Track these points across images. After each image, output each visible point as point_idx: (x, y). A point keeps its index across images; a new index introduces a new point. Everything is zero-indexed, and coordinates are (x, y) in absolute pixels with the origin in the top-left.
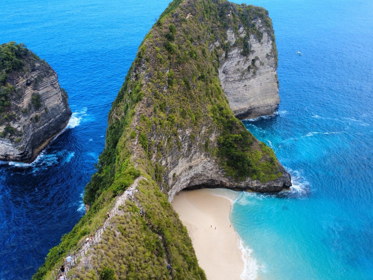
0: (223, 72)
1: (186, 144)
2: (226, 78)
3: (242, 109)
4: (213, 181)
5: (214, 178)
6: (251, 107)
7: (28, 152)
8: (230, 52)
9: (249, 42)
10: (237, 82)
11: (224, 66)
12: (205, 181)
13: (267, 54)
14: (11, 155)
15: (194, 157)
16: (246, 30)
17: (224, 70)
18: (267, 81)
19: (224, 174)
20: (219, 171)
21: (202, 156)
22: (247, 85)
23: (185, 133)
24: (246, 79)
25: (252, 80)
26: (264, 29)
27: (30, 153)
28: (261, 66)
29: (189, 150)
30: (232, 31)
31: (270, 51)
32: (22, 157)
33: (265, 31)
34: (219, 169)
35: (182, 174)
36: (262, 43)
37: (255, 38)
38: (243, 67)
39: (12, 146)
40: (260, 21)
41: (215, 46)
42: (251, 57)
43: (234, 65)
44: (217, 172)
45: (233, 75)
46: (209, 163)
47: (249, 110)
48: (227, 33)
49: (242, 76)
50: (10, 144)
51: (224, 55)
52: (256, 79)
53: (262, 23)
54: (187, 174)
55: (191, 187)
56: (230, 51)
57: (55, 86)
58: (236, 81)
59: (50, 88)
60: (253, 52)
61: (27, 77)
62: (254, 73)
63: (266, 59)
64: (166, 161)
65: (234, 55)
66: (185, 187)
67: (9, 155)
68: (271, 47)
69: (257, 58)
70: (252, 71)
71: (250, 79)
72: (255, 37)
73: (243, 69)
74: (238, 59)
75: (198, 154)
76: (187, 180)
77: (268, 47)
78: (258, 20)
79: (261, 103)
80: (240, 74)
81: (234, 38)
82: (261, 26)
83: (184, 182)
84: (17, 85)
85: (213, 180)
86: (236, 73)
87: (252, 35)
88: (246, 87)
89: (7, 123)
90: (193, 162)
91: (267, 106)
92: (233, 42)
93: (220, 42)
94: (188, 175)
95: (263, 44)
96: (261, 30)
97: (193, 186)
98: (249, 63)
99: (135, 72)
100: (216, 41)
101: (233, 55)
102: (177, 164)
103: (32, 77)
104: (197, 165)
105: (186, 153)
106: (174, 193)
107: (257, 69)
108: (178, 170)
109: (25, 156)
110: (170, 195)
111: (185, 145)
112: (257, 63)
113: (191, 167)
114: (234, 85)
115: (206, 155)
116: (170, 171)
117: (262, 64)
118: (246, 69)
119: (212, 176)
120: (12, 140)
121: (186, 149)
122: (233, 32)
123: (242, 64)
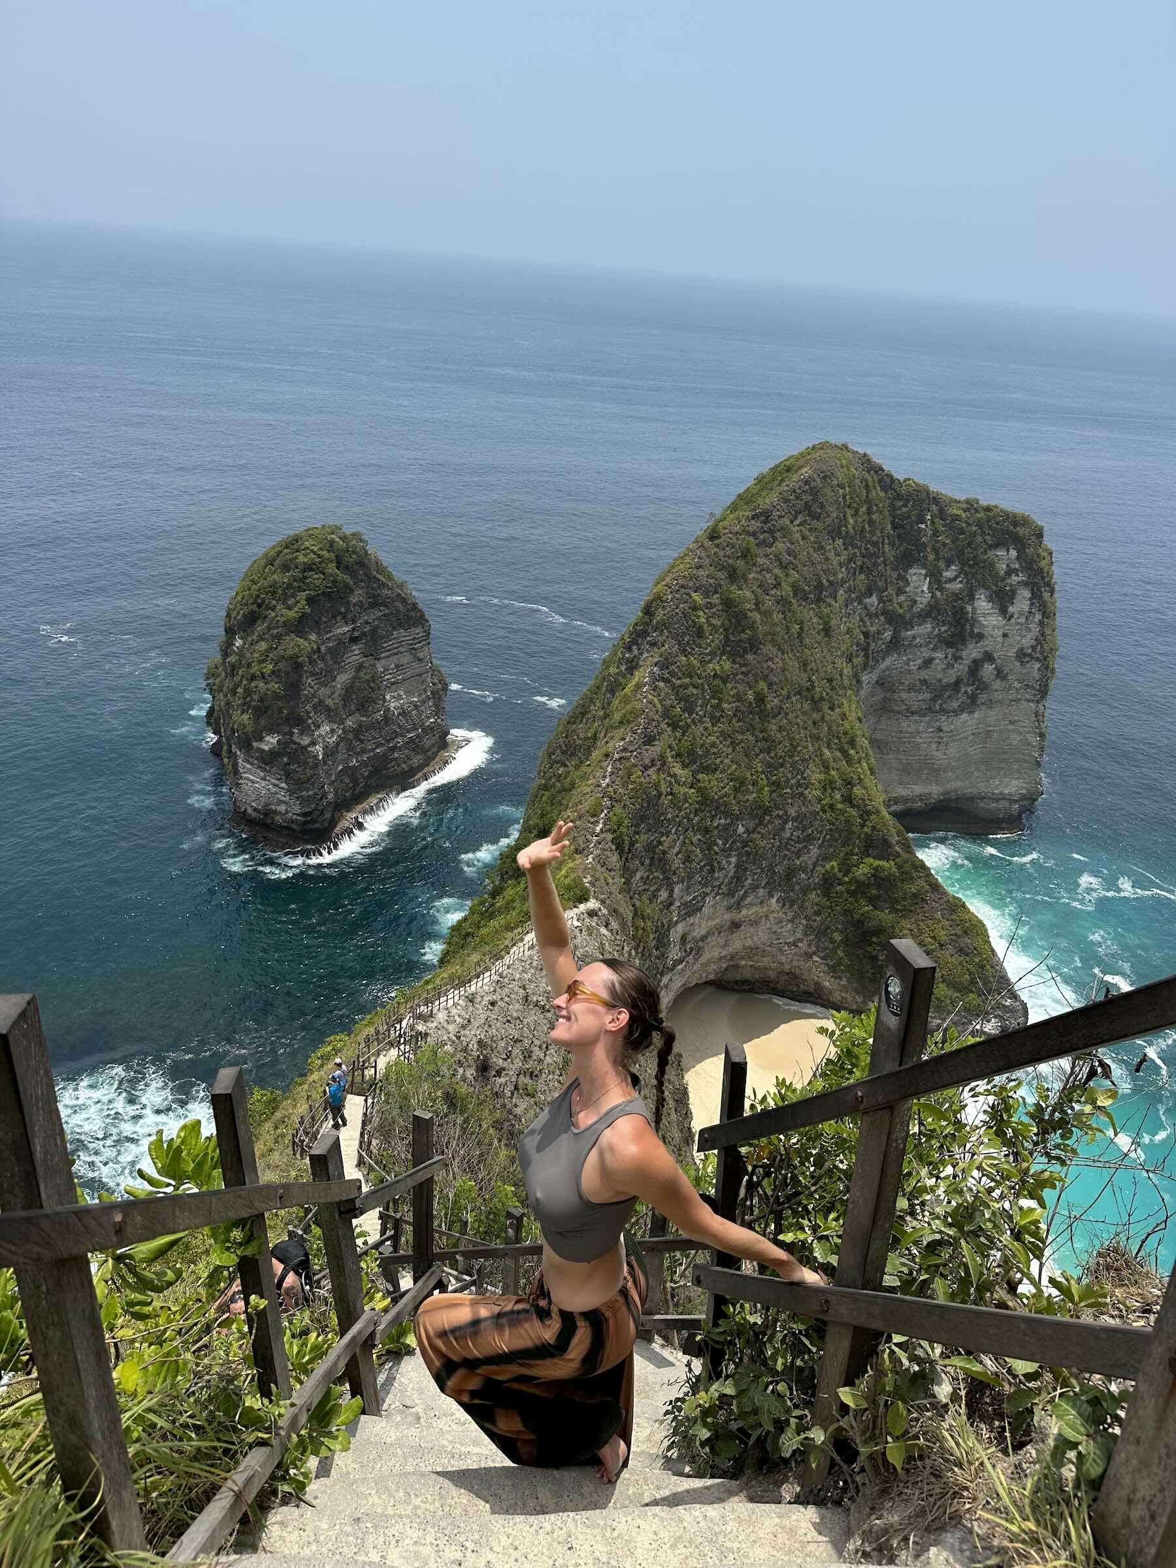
0: (877, 682)
1: (733, 860)
2: (885, 699)
3: (920, 798)
4: (793, 976)
5: (797, 972)
6: (948, 793)
7: (322, 813)
8: (907, 630)
9: (969, 608)
10: (916, 717)
11: (883, 666)
12: (772, 975)
13: (1022, 649)
14: (280, 813)
15: (748, 900)
16: (966, 574)
17: (880, 678)
18: (1011, 727)
19: (826, 965)
20: (814, 953)
21: (774, 901)
22: (945, 728)
23: (735, 831)
24: (943, 711)
25: (965, 716)
26: (1022, 577)
27: (328, 815)
28: (998, 682)
29: (738, 879)
30: (924, 572)
31: (1033, 642)
32: (305, 823)
33: (1025, 584)
34: (817, 947)
35: (709, 939)
36: (1012, 616)
37: (990, 599)
38: (939, 676)
39: (288, 791)
40: (1013, 553)
41: (866, 607)
42: (972, 652)
43: (913, 666)
44: (808, 956)
45: (904, 695)
46: (789, 926)
47: (940, 801)
48: (909, 577)
49: (934, 700)
50: (283, 785)
51: (888, 635)
52: (977, 715)
53: (1018, 558)
54: (721, 941)
55: (728, 982)
56: (909, 625)
57: (421, 655)
58: (913, 713)
59: (406, 659)
60: (980, 636)
61: (354, 622)
62: (973, 698)
63: (1018, 664)
64: (671, 895)
65: (918, 640)
66: (712, 977)
67: (275, 812)
68: (1035, 629)
69: (988, 657)
70: (966, 692)
71: (957, 712)
72: (991, 596)
73: (940, 680)
74: (926, 653)
75: (761, 892)
76: (720, 959)
77: (1029, 630)
78: (1008, 551)
79: (982, 788)
80: (928, 696)
81: (925, 588)
82: (1017, 566)
83: (708, 963)
84: (329, 635)
85: (794, 974)
86: (915, 691)
87: (982, 591)
88: (942, 734)
89: (287, 729)
90: (744, 912)
91: (998, 800)
92: (924, 600)
93: (880, 600)
94: (726, 945)
95: (1013, 620)
96: (1014, 577)
97: (736, 982)
98: (962, 668)
99: (629, 649)
100: (871, 595)
101: (914, 637)
102: (700, 909)
103: (367, 623)
104: (755, 923)
105: (731, 882)
106: (677, 984)
107: (984, 687)
108: (700, 925)
109: (313, 821)
110: (666, 987)
111: (729, 863)
112: (988, 669)
113: (735, 926)
114: (905, 724)
115: (783, 901)
116: (677, 922)
117: (1000, 674)
118: (949, 685)
119: (794, 964)
120: (288, 776)
121: (731, 874)
122: (926, 576)
123: (939, 668)
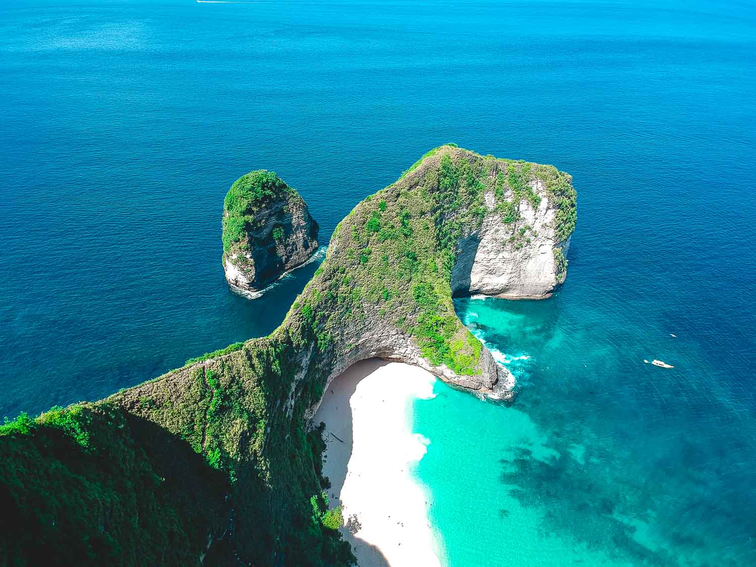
6: (510, 283)
8: (485, 219)
9: (517, 208)
13: (545, 224)
15: (381, 331)
16: (515, 194)
19: (420, 354)
23: (372, 307)
24: (505, 250)
26: (544, 194)
28: (534, 237)
29: (375, 324)
31: (551, 221)
32: (250, 286)
34: (415, 347)
35: (364, 345)
36: (539, 210)
37: (528, 204)
38: (503, 236)
39: (242, 274)
42: (519, 226)
43: (489, 233)
47: (507, 286)
48: (485, 198)
49: (500, 246)
50: (240, 272)
51: (473, 222)
52: (523, 251)
53: (542, 185)
56: (487, 217)
60: (523, 219)
61: (271, 208)
67: (239, 281)
68: (552, 215)
69: (528, 228)
70: (516, 242)
71: (512, 250)
74: (495, 227)
76: (372, 351)
77: (549, 215)
78: (537, 183)
80: (497, 244)
81: (494, 202)
87: (523, 200)
88: (505, 259)
90: (380, 335)
92: (491, 207)
96: (540, 194)
97: (386, 358)
98: (513, 233)
101: (489, 222)
102: (356, 335)
103: (278, 208)
107: (526, 240)
108: (357, 340)
111: (370, 319)
112: (527, 233)
113: (376, 340)
117: (534, 234)
118: (507, 240)
121: (372, 322)
122: (494, 196)
123: (502, 233)
